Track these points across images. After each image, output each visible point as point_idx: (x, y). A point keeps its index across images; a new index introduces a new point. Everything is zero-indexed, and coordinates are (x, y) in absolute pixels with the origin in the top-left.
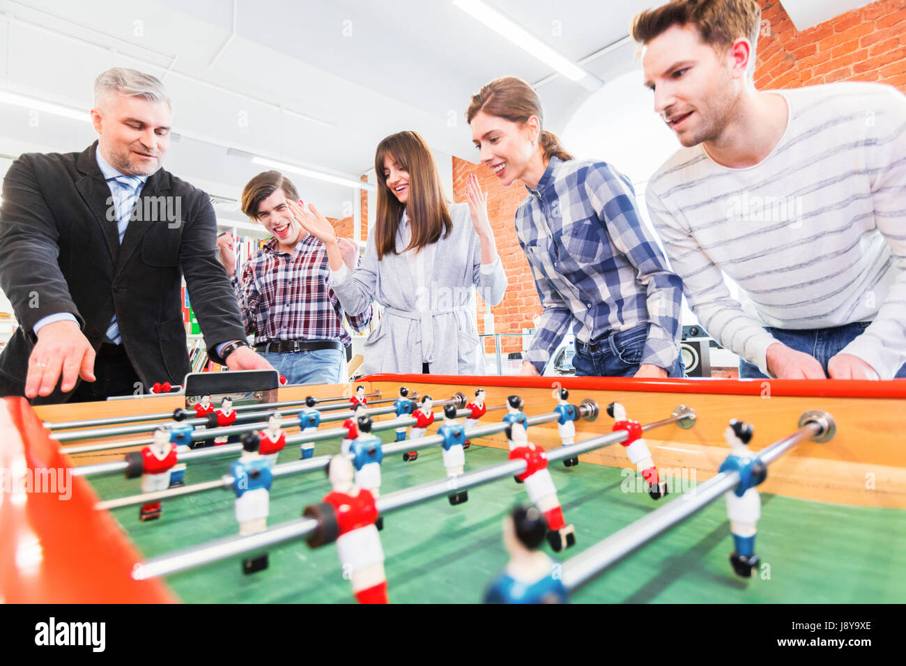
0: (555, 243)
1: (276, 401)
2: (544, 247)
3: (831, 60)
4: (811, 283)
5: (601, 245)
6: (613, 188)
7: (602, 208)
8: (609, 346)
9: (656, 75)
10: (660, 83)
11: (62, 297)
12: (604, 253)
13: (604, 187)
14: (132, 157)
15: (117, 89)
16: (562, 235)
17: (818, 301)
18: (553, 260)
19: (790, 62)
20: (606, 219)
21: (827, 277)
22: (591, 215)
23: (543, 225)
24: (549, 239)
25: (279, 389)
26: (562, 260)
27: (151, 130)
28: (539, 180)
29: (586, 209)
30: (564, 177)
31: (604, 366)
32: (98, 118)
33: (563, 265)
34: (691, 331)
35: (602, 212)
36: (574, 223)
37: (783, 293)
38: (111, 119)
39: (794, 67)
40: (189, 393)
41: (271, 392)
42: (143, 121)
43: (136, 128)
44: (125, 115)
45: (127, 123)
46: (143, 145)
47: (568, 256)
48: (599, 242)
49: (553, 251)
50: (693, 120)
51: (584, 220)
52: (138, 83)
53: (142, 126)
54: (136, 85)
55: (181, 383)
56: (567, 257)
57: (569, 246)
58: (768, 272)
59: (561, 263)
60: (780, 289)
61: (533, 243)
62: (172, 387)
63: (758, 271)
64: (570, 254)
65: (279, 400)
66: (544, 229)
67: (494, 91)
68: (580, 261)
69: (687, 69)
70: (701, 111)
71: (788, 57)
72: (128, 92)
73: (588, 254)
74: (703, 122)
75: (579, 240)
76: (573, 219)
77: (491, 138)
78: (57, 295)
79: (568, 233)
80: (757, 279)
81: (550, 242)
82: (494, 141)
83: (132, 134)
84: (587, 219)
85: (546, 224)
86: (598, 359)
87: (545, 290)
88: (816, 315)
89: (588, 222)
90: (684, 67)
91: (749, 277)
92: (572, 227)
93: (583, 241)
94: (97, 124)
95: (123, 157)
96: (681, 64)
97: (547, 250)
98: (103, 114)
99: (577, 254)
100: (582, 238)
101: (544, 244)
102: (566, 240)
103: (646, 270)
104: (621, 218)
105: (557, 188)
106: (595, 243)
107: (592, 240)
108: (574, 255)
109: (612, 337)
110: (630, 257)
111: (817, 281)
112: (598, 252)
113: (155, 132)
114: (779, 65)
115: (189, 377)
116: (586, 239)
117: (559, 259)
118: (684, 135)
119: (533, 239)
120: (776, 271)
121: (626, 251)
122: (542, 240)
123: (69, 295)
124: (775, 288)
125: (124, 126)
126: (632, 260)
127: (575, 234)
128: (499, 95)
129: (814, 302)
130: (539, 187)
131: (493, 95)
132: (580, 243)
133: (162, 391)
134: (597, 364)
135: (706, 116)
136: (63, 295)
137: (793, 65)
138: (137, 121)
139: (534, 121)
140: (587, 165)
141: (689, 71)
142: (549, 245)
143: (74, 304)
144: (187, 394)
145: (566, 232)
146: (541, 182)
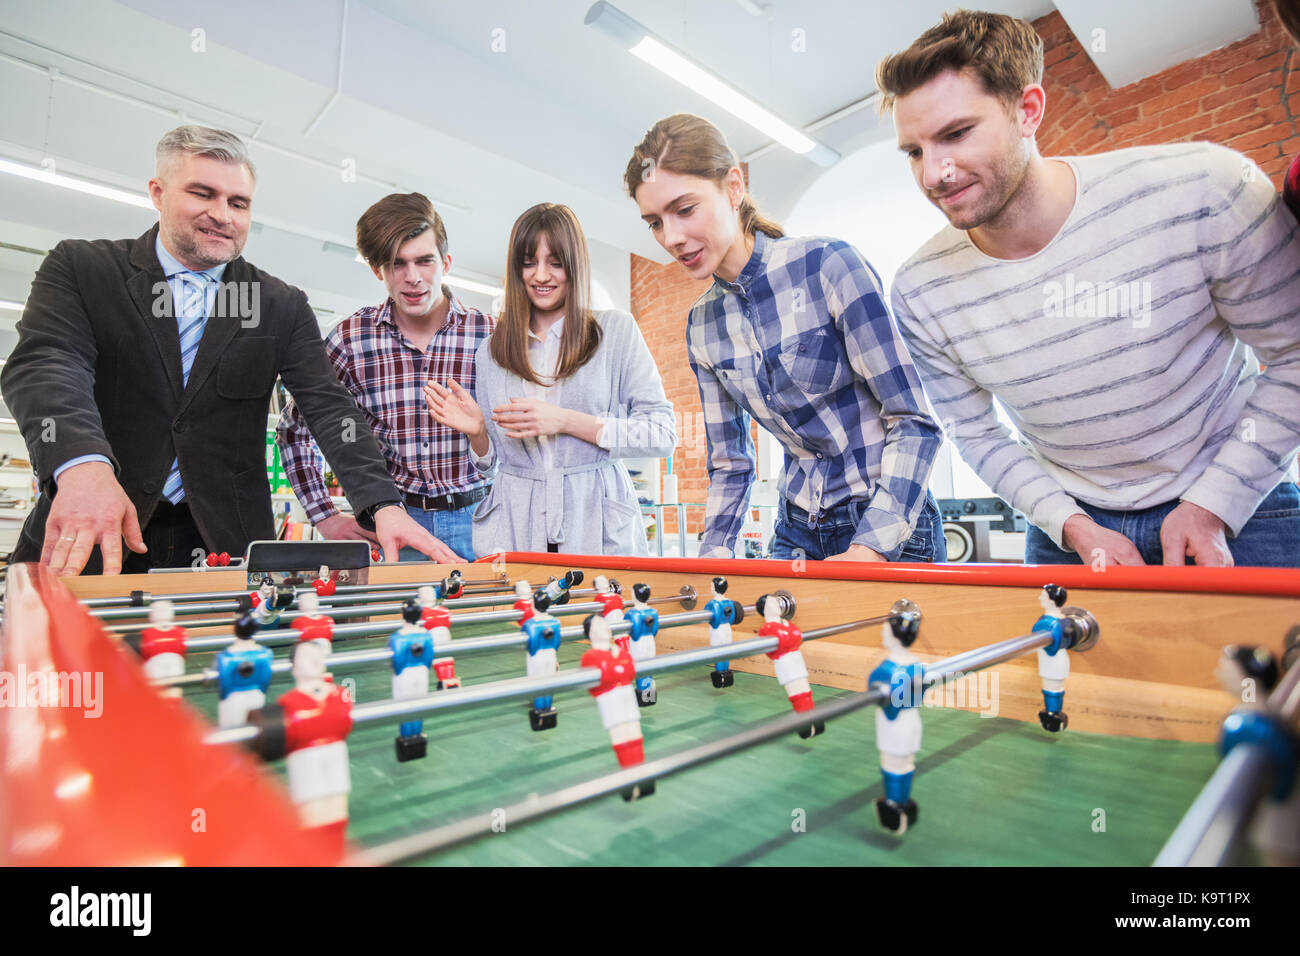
0: (767, 364)
1: (366, 583)
2: (748, 371)
3: (1160, 128)
4: (1117, 414)
5: (839, 364)
6: (860, 282)
7: (842, 311)
8: (849, 518)
9: (923, 137)
10: (928, 149)
11: (93, 434)
12: (842, 378)
13: (847, 280)
14: (199, 237)
15: (182, 148)
16: (781, 352)
17: (1128, 443)
18: (764, 391)
19: (1101, 131)
20: (846, 327)
21: (1138, 407)
22: (827, 322)
23: (747, 338)
24: (756, 358)
25: (370, 568)
26: (779, 391)
27: (223, 200)
28: (742, 269)
29: (818, 313)
30: (783, 263)
31: (837, 544)
32: (158, 190)
33: (780, 399)
34: (965, 506)
35: (841, 319)
36: (801, 335)
37: (1080, 429)
38: (174, 186)
39: (1107, 138)
40: (253, 569)
41: (360, 573)
42: (213, 186)
43: (204, 196)
44: (191, 179)
45: (193, 190)
46: (211, 218)
47: (792, 384)
48: (836, 361)
49: (765, 377)
50: (974, 193)
51: (817, 330)
52: (208, 138)
53: (211, 193)
54: (204, 140)
55: (242, 554)
56: (787, 386)
57: (793, 370)
58: (1058, 399)
59: (778, 395)
60: (1075, 422)
61: (728, 364)
62: (232, 559)
63: (1045, 397)
64: (794, 381)
65: (369, 583)
66: (748, 344)
67: (669, 136)
68: (809, 391)
69: (968, 129)
70: (986, 182)
71: (1098, 124)
72: (193, 150)
73: (821, 379)
74: (987, 196)
75: (809, 360)
76: (798, 328)
77: (680, 208)
78: (85, 431)
79: (792, 349)
80: (1045, 408)
81: (759, 363)
82: (685, 213)
83: (196, 205)
84: (822, 327)
85: (752, 335)
86: (829, 534)
87: (718, 441)
88: (1128, 461)
89: (822, 333)
90: (965, 125)
91: (1035, 404)
92: (797, 340)
93: (815, 361)
94: (156, 199)
95: (185, 237)
96: (961, 121)
97: (754, 376)
98: (164, 184)
99: (805, 381)
100: (813, 358)
101: (747, 365)
102: (787, 360)
103: (892, 409)
104: (866, 329)
105: (772, 281)
106: (831, 363)
107: (826, 359)
108: (800, 383)
109: (855, 505)
110: (872, 385)
111: (1125, 412)
112: (835, 376)
113: (229, 204)
114: (1086, 135)
115: (254, 546)
116: (821, 357)
117: (775, 390)
118: (960, 213)
119: (727, 358)
120: (1068, 396)
121: (868, 376)
122: (742, 359)
123: (102, 432)
124: (1069, 420)
125: (189, 195)
126: (874, 390)
127: (803, 350)
128: (677, 141)
129: (1122, 443)
130: (742, 278)
131: (668, 142)
132: (810, 364)
133: (219, 563)
134: (825, 541)
135: (992, 188)
136: (93, 431)
137: (1106, 135)
138: (205, 188)
139: (735, 174)
140: (819, 245)
141: (972, 130)
142: (757, 369)
143: (108, 445)
144: (251, 569)
145: (788, 348)
146: (745, 271)
